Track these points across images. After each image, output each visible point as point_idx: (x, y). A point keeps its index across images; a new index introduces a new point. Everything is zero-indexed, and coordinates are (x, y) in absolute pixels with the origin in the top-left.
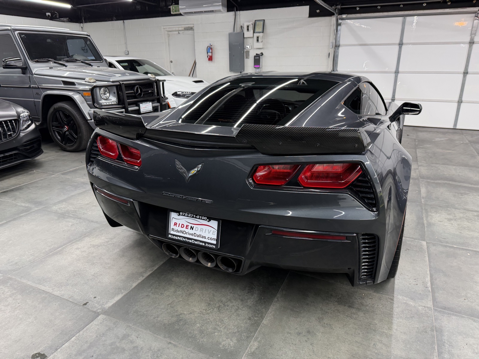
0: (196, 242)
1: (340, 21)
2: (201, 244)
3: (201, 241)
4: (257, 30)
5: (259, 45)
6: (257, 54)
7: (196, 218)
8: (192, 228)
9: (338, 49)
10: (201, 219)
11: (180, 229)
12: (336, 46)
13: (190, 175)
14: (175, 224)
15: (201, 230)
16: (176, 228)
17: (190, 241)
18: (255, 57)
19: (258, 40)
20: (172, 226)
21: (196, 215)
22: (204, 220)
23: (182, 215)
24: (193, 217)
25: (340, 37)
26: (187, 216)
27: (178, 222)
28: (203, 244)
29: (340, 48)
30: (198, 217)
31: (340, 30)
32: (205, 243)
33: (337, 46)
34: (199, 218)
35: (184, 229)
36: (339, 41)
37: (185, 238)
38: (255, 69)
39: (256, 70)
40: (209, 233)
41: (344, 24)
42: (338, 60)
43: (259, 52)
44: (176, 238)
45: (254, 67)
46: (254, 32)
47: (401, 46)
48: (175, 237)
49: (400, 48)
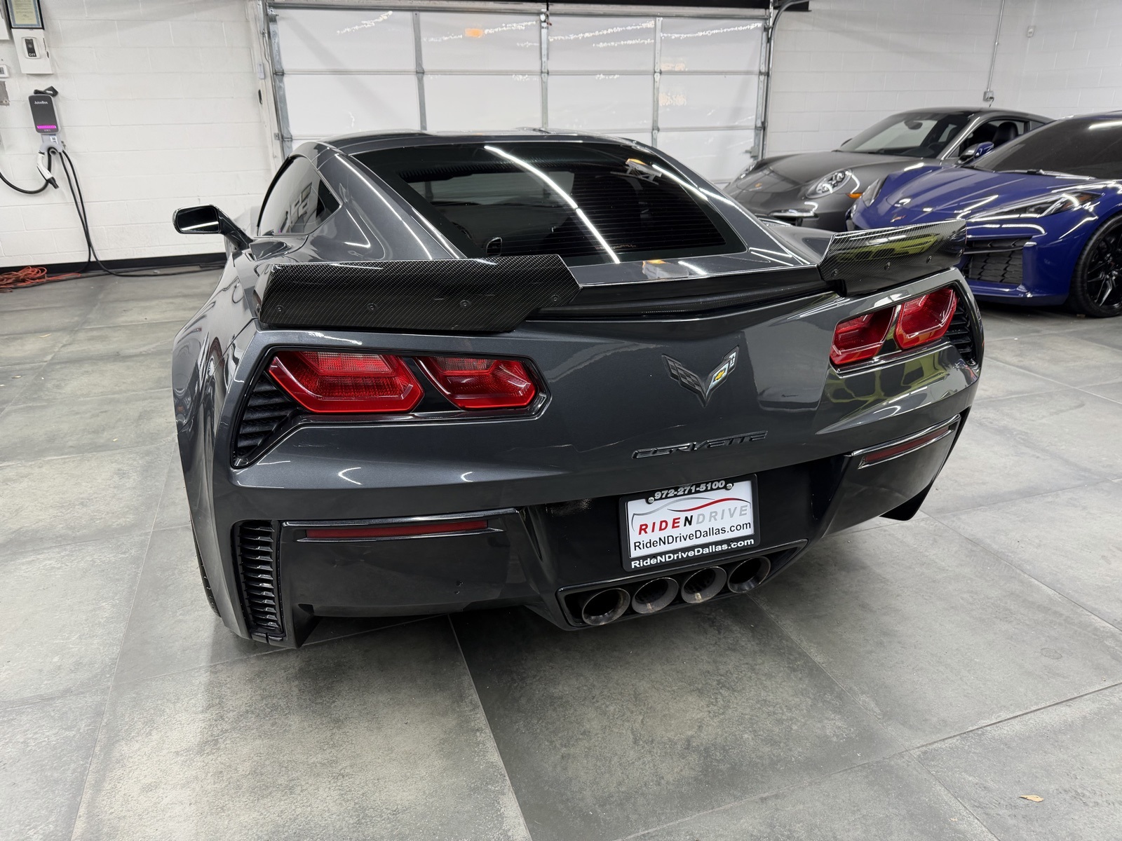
0: (706, 551)
1: (272, 12)
2: (719, 548)
3: (717, 543)
4: (18, 20)
5: (39, 64)
6: (37, 92)
7: (699, 492)
8: (688, 521)
9: (281, 81)
10: (712, 489)
11: (657, 535)
12: (275, 73)
13: (713, 384)
14: (641, 529)
15: (711, 517)
16: (644, 538)
17: (691, 554)
18: (32, 99)
19: (31, 51)
20: (634, 536)
21: (698, 485)
22: (718, 488)
23: (661, 498)
24: (690, 493)
25: (279, 51)
26: (676, 496)
27: (648, 520)
28: (725, 547)
29: (286, 79)
30: (703, 487)
31: (276, 34)
32: (728, 542)
33: (279, 74)
34: (706, 490)
35: (670, 531)
36: (280, 62)
37: (674, 552)
38: (40, 134)
39: (46, 137)
40: (732, 516)
41: (283, 18)
42: (286, 109)
43: (42, 85)
44: (653, 561)
45: (38, 130)
46: (10, 27)
47: (422, 77)
48: (649, 562)
49: (420, 82)
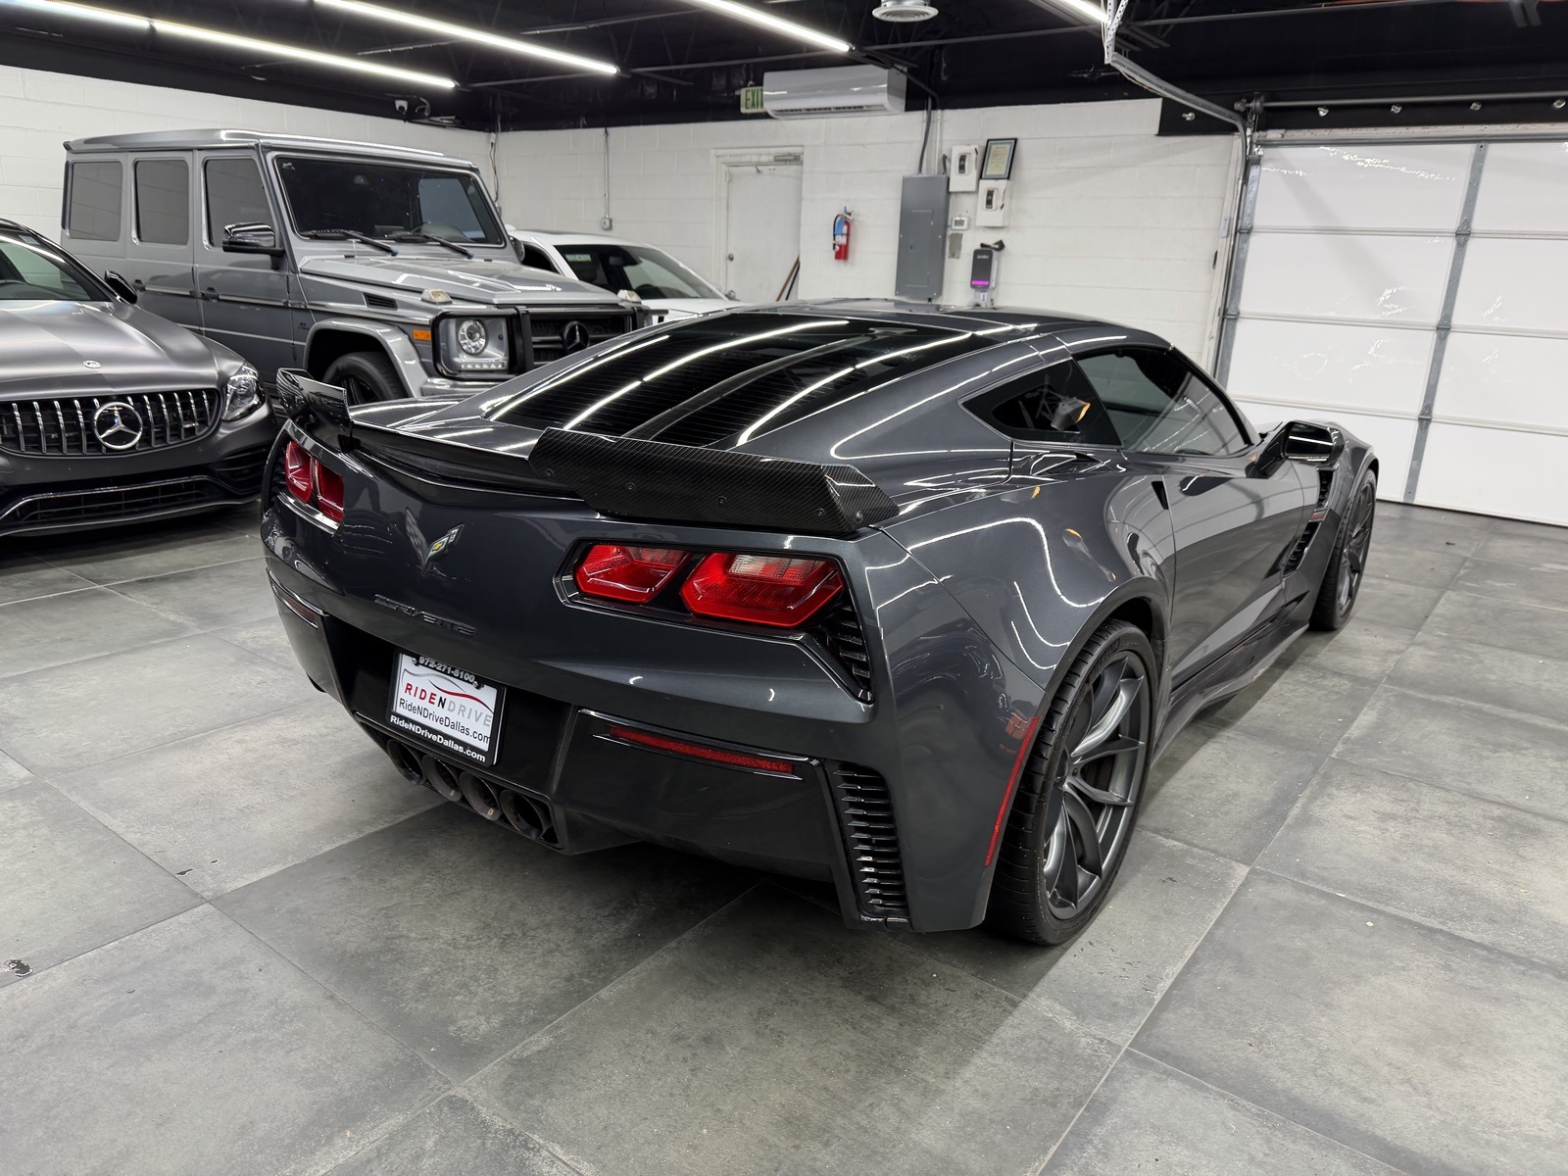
0: (446, 743)
1: (1257, 151)
2: (456, 747)
3: (457, 741)
4: (990, 171)
5: (994, 217)
6: (982, 245)
7: (451, 675)
8: (442, 703)
9: (1246, 241)
10: (463, 680)
11: (416, 702)
12: (1239, 231)
13: (432, 554)
14: (407, 688)
15: (460, 710)
16: (409, 698)
17: (434, 738)
18: (977, 253)
19: (989, 203)
20: (401, 693)
21: (453, 669)
22: (468, 682)
23: (423, 665)
24: (445, 673)
25: (1253, 202)
26: (434, 669)
27: (415, 682)
28: (461, 749)
29: (1254, 239)
30: (456, 673)
31: (1257, 179)
32: (465, 745)
33: (1242, 232)
34: (458, 678)
35: (425, 704)
36: (1251, 216)
37: (424, 727)
38: (973, 290)
39: (977, 293)
40: (477, 720)
41: (1272, 159)
43: (991, 239)
44: (406, 726)
45: (973, 286)
46: (980, 177)
47: (1465, 242)
48: (403, 724)
49: (1461, 248)
